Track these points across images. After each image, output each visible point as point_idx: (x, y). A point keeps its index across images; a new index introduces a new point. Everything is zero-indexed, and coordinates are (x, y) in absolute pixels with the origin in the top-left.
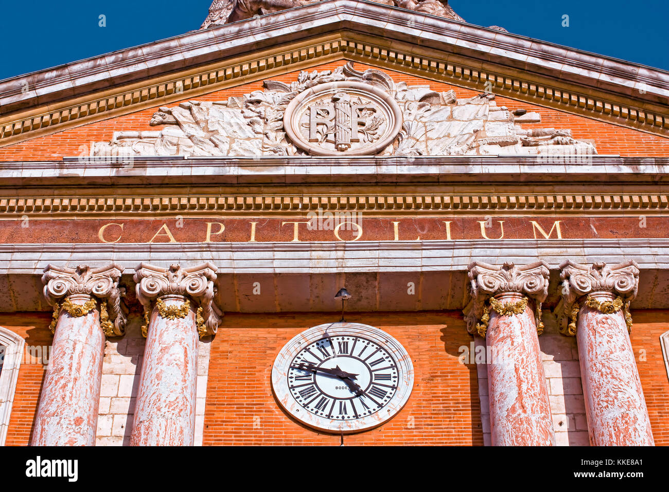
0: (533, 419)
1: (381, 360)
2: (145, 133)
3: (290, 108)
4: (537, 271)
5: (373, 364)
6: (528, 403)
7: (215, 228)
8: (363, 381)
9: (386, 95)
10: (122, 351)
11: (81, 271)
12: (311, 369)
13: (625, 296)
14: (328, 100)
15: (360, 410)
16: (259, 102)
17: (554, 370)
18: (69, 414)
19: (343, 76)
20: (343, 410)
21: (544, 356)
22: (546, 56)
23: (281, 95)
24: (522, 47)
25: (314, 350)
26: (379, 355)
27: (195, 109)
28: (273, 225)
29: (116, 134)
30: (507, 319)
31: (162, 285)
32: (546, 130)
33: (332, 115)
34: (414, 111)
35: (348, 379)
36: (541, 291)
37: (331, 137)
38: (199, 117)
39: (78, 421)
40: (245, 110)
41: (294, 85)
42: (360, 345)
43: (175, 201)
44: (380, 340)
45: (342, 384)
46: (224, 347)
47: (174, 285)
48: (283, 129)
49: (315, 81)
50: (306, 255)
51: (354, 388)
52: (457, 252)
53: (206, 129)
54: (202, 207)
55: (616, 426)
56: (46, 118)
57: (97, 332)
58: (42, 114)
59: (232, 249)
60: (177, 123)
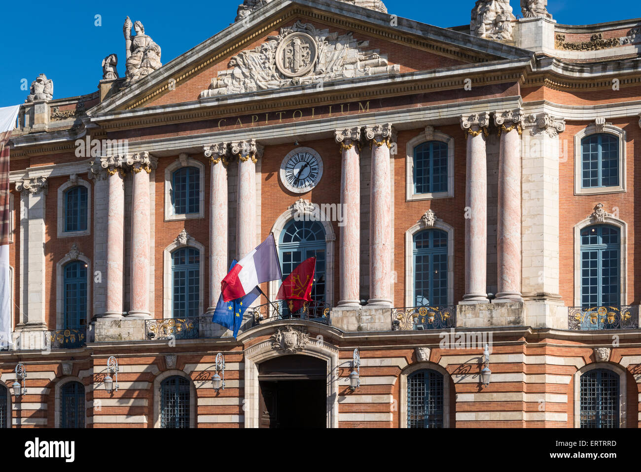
0: (350, 194)
1: (314, 162)
2: (228, 71)
5: (311, 164)
7: (255, 118)
9: (312, 38)
11: (214, 146)
13: (385, 139)
16: (266, 49)
18: (218, 204)
23: (275, 43)
25: (293, 160)
27: (243, 56)
28: (273, 114)
29: (219, 73)
30: (346, 152)
31: (239, 149)
33: (292, 53)
36: (358, 140)
37: (292, 66)
38: (245, 61)
40: (262, 54)
41: (279, 37)
42: (307, 156)
43: (240, 109)
44: (314, 154)
46: (265, 161)
47: (243, 149)
48: (275, 64)
49: (286, 34)
52: (332, 123)
53: (248, 68)
54: (249, 110)
59: (261, 129)
60: (238, 65)
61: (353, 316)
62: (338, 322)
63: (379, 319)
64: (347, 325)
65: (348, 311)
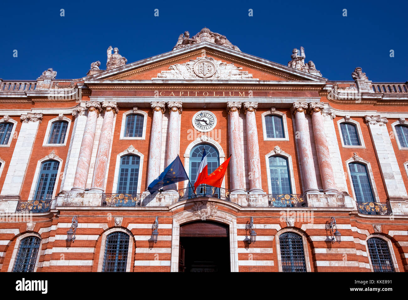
0: (237, 133)
1: (211, 118)
2: (167, 71)
3: (195, 65)
4: (239, 103)
5: (210, 119)
6: (236, 129)
7: (182, 93)
8: (208, 122)
9: (213, 63)
10: (165, 116)
11: (158, 103)
12: (199, 120)
13: (255, 109)
14: (202, 64)
15: (208, 128)
16: (189, 64)
17: (241, 120)
18: (158, 131)
19: (205, 58)
20: (204, 128)
21: (240, 118)
22: (244, 56)
23: (194, 63)
24: (240, 54)
25: (199, 116)
26: (211, 117)
27: (177, 66)
28: (192, 92)
29: (162, 71)
30: (233, 113)
31: (173, 105)
32: (243, 72)
33: (203, 68)
34: (218, 67)
35: (205, 122)
36: (240, 107)
37: (203, 73)
38: (178, 68)
39: (159, 132)
40: (186, 66)
41: (196, 61)
42: (208, 115)
43: (174, 87)
44: (211, 114)
45: (204, 123)
46: (183, 115)
47: (175, 105)
48: (194, 71)
49: (200, 60)
50: (198, 99)
51: (206, 123)
52: (225, 99)
53: (179, 71)
54: (179, 89)
55: (251, 134)
56: (148, 68)
57: (161, 114)
58: (147, 67)
59: (185, 98)
60: (173, 69)
61: (244, 198)
62: (235, 201)
63: (261, 200)
64: (241, 203)
65: (241, 195)
